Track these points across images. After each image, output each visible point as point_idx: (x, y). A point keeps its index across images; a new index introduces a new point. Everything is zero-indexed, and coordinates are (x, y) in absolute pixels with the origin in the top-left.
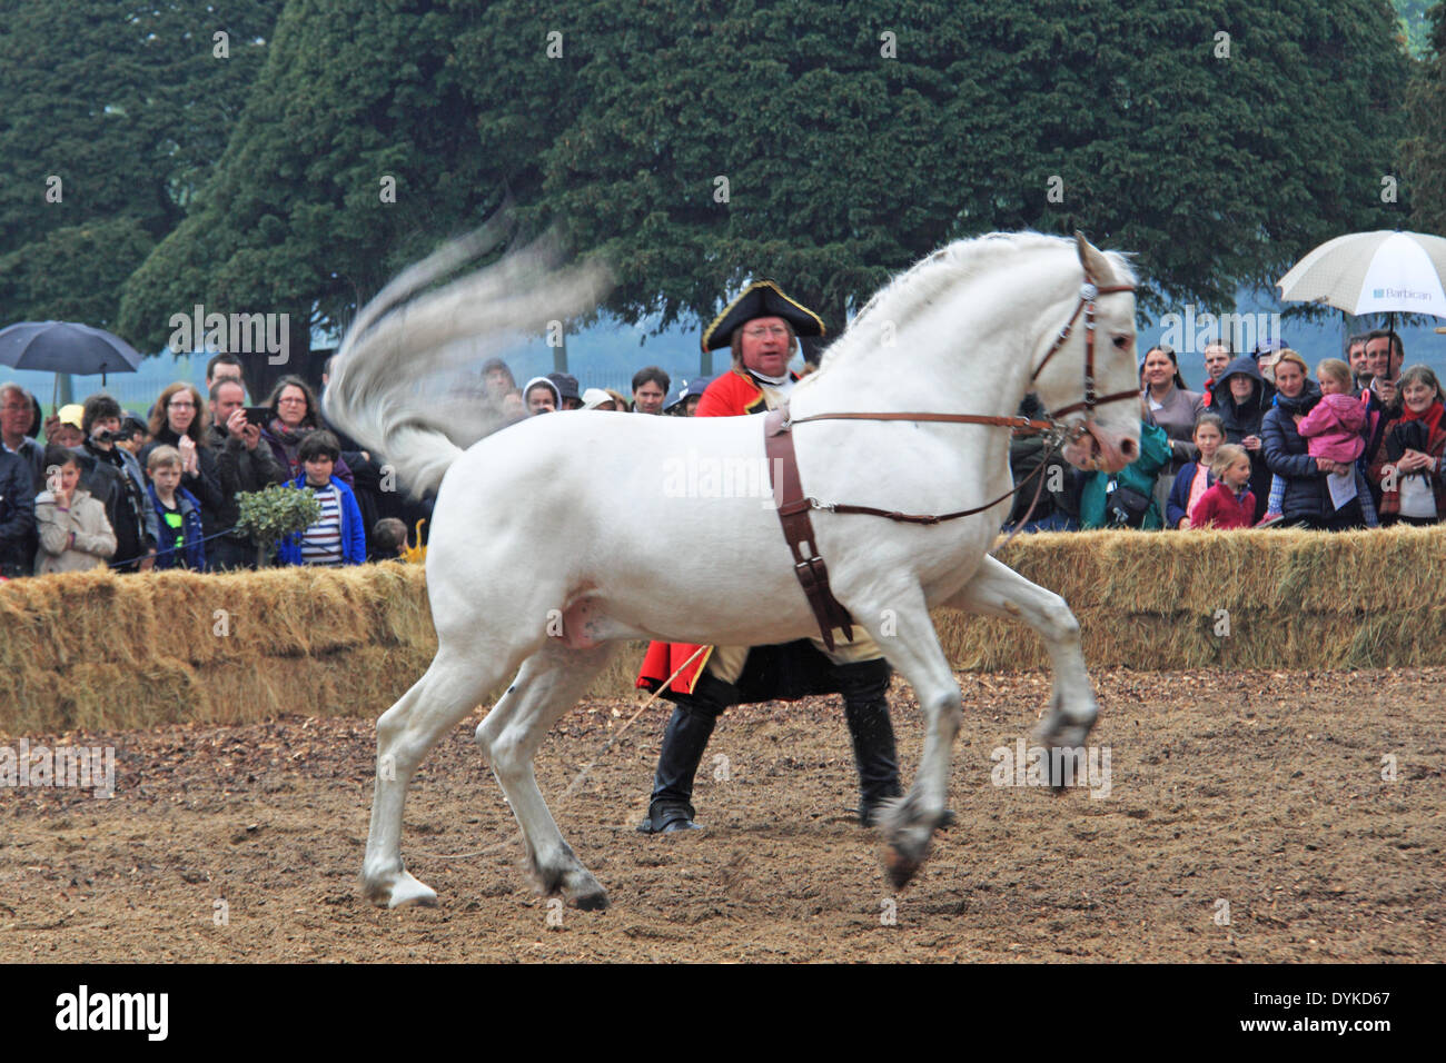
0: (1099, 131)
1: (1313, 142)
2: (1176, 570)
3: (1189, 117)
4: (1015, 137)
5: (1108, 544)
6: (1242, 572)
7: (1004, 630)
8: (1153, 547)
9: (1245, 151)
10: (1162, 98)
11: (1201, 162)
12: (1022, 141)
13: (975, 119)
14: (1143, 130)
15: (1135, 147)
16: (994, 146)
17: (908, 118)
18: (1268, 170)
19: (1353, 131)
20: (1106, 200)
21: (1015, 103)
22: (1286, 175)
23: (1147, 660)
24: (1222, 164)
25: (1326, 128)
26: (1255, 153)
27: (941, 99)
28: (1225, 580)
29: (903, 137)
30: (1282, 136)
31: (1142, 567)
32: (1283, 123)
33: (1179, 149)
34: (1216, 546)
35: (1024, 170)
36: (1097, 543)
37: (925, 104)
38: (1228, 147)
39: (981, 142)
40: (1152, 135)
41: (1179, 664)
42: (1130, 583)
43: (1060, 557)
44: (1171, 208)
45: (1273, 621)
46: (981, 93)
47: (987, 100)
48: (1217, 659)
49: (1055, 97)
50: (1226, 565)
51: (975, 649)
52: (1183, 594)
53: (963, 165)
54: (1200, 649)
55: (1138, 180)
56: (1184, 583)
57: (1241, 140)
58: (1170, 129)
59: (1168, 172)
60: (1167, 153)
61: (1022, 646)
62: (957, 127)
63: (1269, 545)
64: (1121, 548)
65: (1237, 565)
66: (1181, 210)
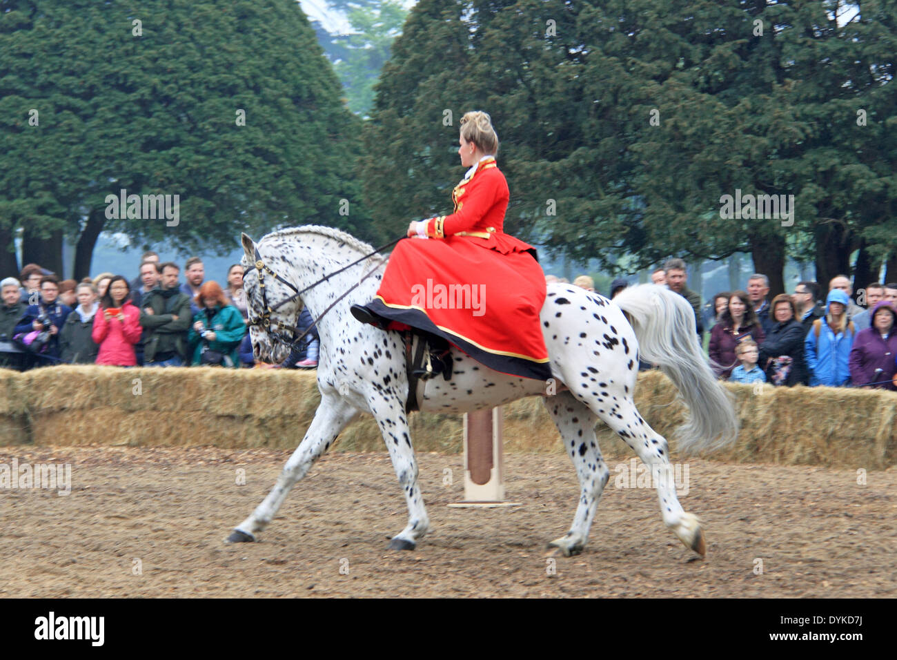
0: (177, 142)
1: (297, 156)
2: (246, 391)
3: (228, 137)
4: (129, 142)
5: (208, 375)
6: (284, 394)
7: (144, 422)
8: (234, 378)
9: (259, 158)
10: (214, 125)
11: (235, 164)
12: (132, 145)
13: (106, 131)
14: (202, 143)
15: (197, 152)
16: (116, 147)
17: (66, 128)
18: (272, 170)
19: (319, 151)
20: (179, 182)
21: (129, 122)
22: (282, 173)
23: (226, 443)
24: (246, 165)
25: (304, 148)
26: (265, 159)
27: (85, 118)
28: (274, 398)
29: (63, 140)
30: (280, 151)
31: (227, 389)
32: (281, 144)
33: (222, 155)
34: (269, 378)
35: (134, 162)
36: (201, 375)
37: (75, 120)
38: (250, 156)
39: (109, 144)
40: (207, 146)
41: (244, 446)
42: (219, 398)
43: (179, 382)
44: (216, 189)
45: (300, 422)
46: (110, 116)
47: (112, 120)
48: (266, 443)
49: (152, 120)
50: (274, 389)
51: (126, 433)
52: (250, 405)
53: (97, 157)
54: (257, 438)
55: (198, 171)
56: (250, 398)
57: (258, 152)
58: (218, 143)
59: (215, 168)
60: (215, 157)
61: (154, 432)
62: (96, 134)
63: (299, 380)
64: (214, 378)
65: (282, 390)
66: (222, 190)
